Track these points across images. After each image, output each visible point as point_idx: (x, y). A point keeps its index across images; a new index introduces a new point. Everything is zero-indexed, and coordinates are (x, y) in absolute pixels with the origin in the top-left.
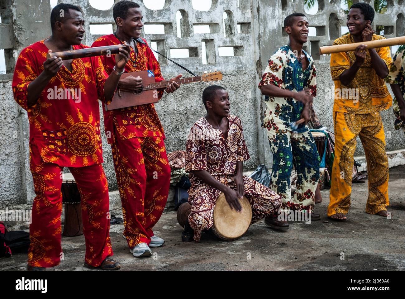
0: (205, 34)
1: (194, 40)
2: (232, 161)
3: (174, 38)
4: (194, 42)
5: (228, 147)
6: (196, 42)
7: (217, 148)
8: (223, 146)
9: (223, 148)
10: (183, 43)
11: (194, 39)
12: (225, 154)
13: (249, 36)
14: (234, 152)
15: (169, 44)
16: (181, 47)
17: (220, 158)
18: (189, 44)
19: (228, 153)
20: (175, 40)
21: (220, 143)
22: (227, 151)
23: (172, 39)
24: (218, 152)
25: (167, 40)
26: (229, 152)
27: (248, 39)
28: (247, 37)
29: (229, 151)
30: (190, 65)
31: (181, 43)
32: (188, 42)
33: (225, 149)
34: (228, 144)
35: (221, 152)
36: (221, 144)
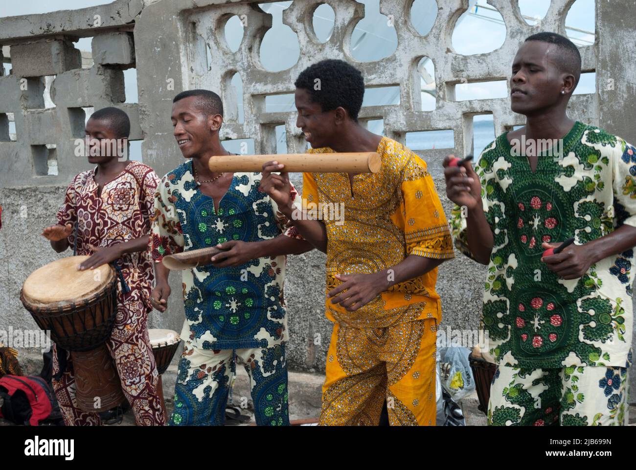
0: (470, 102)
1: (445, 115)
2: (116, 237)
3: (401, 112)
4: (445, 118)
5: (102, 211)
6: (449, 119)
7: (84, 213)
8: (95, 209)
9: (95, 213)
10: (419, 122)
11: (445, 113)
12: (99, 224)
13: (587, 101)
14: (122, 223)
15: (390, 125)
16: (414, 129)
17: (90, 229)
18: (432, 124)
19: (105, 223)
20: (402, 117)
21: (88, 203)
22: (103, 218)
23: (396, 115)
24: (86, 220)
25: (386, 117)
26: (107, 222)
27: (586, 107)
28: (583, 101)
29: (106, 219)
30: (435, 163)
31: (416, 121)
32: (430, 119)
33: (97, 215)
34: (104, 205)
35: (89, 220)
36: (91, 206)
